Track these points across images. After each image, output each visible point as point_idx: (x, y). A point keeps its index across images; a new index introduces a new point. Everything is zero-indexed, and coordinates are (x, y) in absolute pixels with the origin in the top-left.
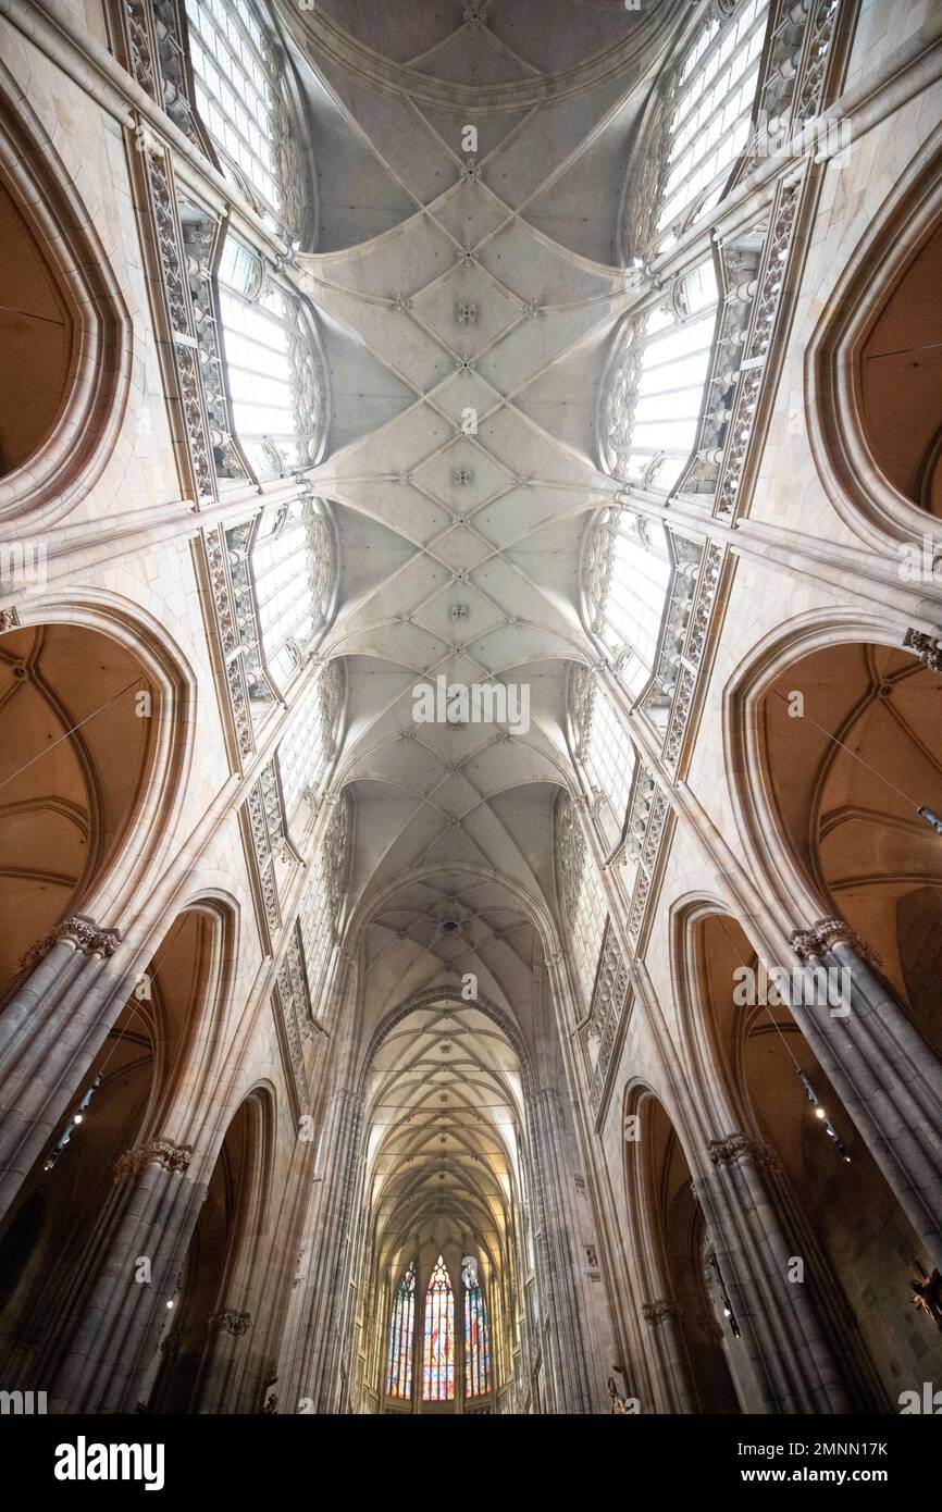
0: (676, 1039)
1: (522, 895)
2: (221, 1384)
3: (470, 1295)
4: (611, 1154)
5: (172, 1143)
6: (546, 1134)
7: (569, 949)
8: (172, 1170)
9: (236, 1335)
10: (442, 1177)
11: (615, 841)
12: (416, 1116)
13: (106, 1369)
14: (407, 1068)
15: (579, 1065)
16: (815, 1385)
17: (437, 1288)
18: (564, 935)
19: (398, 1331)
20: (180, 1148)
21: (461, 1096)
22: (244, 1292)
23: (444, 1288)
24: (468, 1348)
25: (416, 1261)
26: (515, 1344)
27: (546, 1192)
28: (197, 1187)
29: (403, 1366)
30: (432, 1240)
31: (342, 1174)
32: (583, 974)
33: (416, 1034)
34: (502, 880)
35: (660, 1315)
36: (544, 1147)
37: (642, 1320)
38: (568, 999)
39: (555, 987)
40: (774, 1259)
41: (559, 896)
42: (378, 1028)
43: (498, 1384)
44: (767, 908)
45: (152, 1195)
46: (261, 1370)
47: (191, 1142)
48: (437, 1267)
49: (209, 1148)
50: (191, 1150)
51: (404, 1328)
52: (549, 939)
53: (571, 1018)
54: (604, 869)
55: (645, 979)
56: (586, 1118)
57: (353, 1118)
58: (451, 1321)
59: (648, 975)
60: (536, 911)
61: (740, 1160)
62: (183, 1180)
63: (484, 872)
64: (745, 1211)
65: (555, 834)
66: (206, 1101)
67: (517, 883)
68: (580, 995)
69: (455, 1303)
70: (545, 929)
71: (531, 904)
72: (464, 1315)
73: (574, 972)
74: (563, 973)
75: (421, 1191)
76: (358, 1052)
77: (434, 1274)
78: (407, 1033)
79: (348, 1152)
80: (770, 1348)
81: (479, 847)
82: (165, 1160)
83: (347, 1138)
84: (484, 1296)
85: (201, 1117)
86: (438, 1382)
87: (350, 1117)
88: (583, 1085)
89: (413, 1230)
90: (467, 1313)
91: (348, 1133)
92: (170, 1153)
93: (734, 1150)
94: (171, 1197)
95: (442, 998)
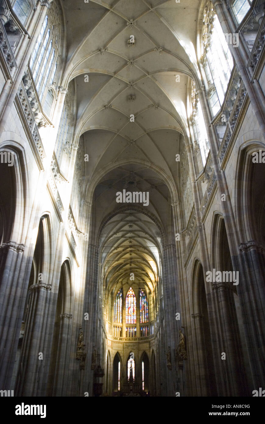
0: (209, 253)
1: (163, 175)
2: (67, 330)
3: (142, 298)
4: (188, 275)
5: (45, 284)
6: (169, 259)
7: (182, 200)
8: (47, 290)
9: (69, 319)
10: (131, 265)
11: (201, 170)
12: (120, 248)
13: (43, 334)
14: (115, 233)
15: (181, 245)
16: (225, 339)
17: (130, 296)
18: (181, 194)
19: (116, 307)
20: (48, 285)
21: (137, 241)
22: (69, 310)
23: (132, 295)
24: (141, 311)
25: (122, 289)
26: (157, 312)
27: (168, 277)
28: (55, 294)
29: (118, 316)
30: (127, 283)
31: (93, 271)
32: (186, 212)
33: (118, 222)
34: (154, 167)
35: (196, 317)
36: (168, 263)
37: (191, 317)
38: (179, 221)
39: (175, 215)
40: (223, 314)
41: (179, 177)
42: (103, 221)
43: (151, 320)
44: (237, 232)
45: (43, 297)
46: (77, 326)
47: (50, 283)
48: (129, 290)
49: (56, 284)
50: (51, 285)
51: (119, 306)
52: (174, 195)
53: (180, 228)
54: (195, 182)
55: (203, 230)
56: (181, 262)
57: (95, 253)
58: (135, 304)
59: (205, 229)
60: (169, 182)
61: (221, 290)
62: (51, 293)
63: (146, 163)
64: (218, 302)
65: (180, 148)
66: (52, 272)
67: (162, 169)
68: (184, 219)
69: (137, 300)
70: (173, 191)
71: (167, 179)
72: (140, 303)
73: (183, 210)
74: (178, 210)
75: (123, 269)
76: (95, 231)
77: (128, 292)
78: (114, 222)
79: (95, 264)
80: (216, 332)
81: (144, 153)
82: (45, 288)
83: (94, 260)
84: (147, 298)
85: (51, 276)
86: (131, 319)
87: (94, 253)
88: (182, 252)
89: (120, 280)
90: (141, 302)
91: (94, 258)
92: (45, 286)
93: (219, 287)
94: (49, 297)
95: (129, 209)
